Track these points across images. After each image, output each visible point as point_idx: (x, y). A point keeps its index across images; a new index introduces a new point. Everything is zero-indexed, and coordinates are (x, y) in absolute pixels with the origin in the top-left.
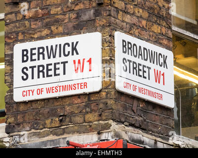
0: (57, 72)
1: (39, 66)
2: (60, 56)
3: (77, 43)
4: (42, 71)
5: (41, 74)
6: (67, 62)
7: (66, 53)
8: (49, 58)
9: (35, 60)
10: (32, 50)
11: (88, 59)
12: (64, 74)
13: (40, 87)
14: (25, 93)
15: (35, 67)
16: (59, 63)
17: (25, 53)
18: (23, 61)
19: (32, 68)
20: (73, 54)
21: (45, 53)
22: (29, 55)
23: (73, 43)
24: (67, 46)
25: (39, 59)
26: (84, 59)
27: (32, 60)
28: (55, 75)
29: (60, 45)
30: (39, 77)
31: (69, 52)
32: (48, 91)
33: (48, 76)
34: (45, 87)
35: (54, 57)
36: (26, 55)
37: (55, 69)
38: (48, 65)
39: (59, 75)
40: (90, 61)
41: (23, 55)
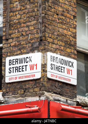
0: (23, 70)
1: (16, 67)
2: (24, 63)
3: (31, 57)
4: (17, 69)
5: (17, 70)
6: (27, 65)
7: (27, 62)
8: (20, 63)
9: (14, 64)
10: (13, 60)
11: (36, 64)
12: (26, 70)
13: (16, 76)
14: (10, 79)
15: (14, 67)
16: (24, 66)
17: (10, 61)
18: (10, 65)
19: (13, 68)
20: (29, 62)
21: (18, 61)
22: (12, 62)
23: (30, 57)
24: (27, 58)
25: (16, 64)
26: (34, 64)
27: (13, 64)
28: (22, 71)
29: (24, 58)
30: (16, 72)
31: (28, 61)
32: (19, 78)
33: (19, 71)
34: (18, 76)
35: (22, 63)
36: (11, 62)
37: (22, 68)
38: (19, 67)
39: (24, 71)
40: (36, 65)
41: (10, 62)
